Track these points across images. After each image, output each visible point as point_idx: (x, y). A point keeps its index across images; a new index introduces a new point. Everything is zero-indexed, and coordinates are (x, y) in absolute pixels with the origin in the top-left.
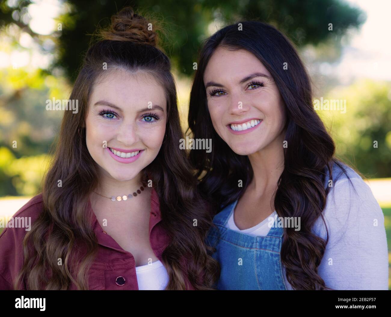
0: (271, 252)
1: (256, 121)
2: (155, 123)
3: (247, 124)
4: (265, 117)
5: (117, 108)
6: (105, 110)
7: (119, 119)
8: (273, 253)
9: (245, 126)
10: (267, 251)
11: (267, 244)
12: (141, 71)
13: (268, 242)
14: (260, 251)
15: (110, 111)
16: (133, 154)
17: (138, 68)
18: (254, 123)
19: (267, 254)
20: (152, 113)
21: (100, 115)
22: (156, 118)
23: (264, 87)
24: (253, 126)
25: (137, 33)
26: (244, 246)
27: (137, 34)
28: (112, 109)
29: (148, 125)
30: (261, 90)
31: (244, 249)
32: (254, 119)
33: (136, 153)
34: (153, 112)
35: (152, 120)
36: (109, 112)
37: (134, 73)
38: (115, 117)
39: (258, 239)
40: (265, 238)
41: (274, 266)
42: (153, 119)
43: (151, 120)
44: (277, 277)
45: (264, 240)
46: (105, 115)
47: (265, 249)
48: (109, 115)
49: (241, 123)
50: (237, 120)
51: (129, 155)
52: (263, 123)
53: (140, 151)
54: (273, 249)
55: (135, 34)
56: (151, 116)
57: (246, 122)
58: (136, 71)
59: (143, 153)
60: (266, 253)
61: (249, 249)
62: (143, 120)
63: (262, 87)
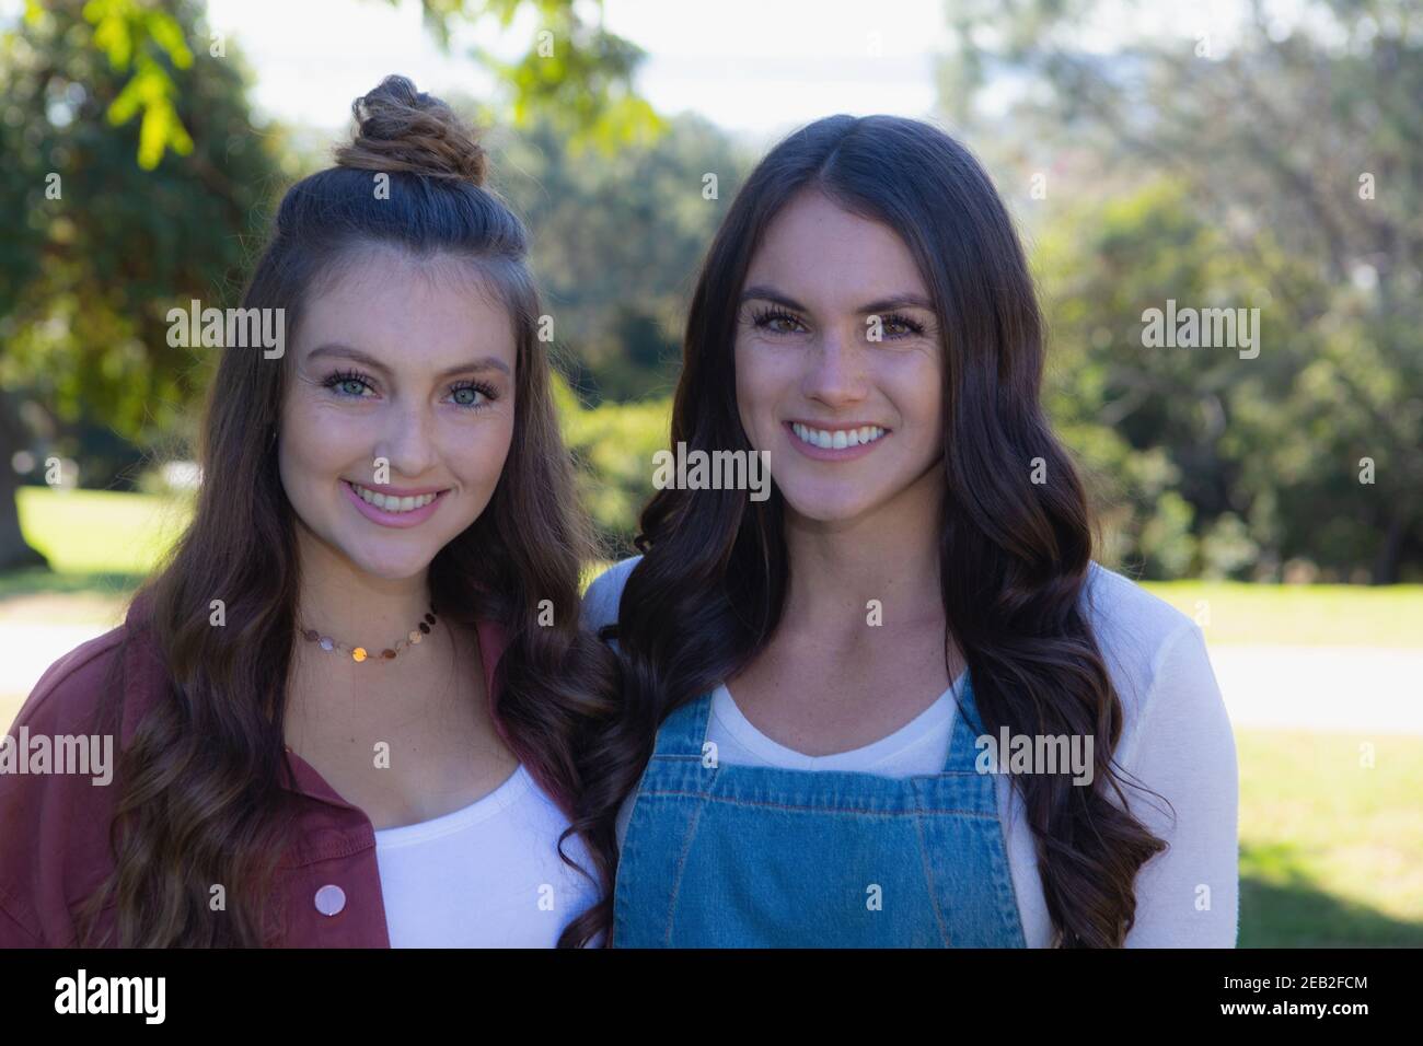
0: (973, 817)
1: (874, 429)
2: (485, 410)
3: (847, 434)
4: (902, 425)
5: (376, 365)
6: (340, 371)
7: (380, 398)
8: (979, 818)
9: (841, 439)
10: (958, 815)
11: (955, 795)
12: (445, 255)
13: (954, 788)
14: (935, 819)
15: (356, 375)
16: (420, 500)
17: (439, 249)
18: (867, 434)
19: (959, 825)
20: (476, 381)
21: (326, 386)
22: (490, 395)
23: (924, 340)
24: (864, 440)
25: (430, 147)
26: (866, 809)
27: (429, 150)
28: (362, 369)
29: (466, 414)
30: (913, 346)
31: (871, 818)
32: (870, 425)
33: (429, 498)
34: (481, 377)
35: (475, 402)
36: (354, 377)
37: (425, 264)
38: (367, 392)
39: (919, 785)
40: (942, 779)
41: (988, 855)
42: (479, 397)
43: (471, 401)
44: (999, 889)
45: (940, 783)
46: (340, 386)
47: (951, 810)
48: (348, 386)
49: (832, 429)
50: (825, 418)
51: (409, 503)
52: (887, 439)
53: (440, 493)
54: (978, 807)
55: (424, 150)
56: (474, 388)
57: (847, 428)
58: (431, 258)
59: (448, 500)
60: (956, 820)
61: (888, 816)
62: (451, 399)
63: (920, 339)
